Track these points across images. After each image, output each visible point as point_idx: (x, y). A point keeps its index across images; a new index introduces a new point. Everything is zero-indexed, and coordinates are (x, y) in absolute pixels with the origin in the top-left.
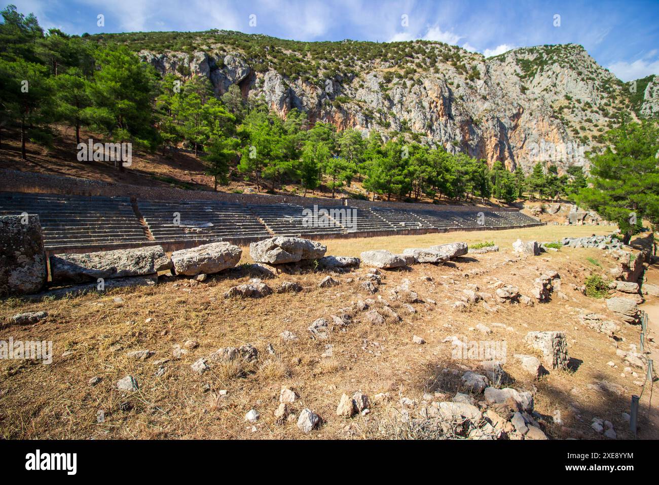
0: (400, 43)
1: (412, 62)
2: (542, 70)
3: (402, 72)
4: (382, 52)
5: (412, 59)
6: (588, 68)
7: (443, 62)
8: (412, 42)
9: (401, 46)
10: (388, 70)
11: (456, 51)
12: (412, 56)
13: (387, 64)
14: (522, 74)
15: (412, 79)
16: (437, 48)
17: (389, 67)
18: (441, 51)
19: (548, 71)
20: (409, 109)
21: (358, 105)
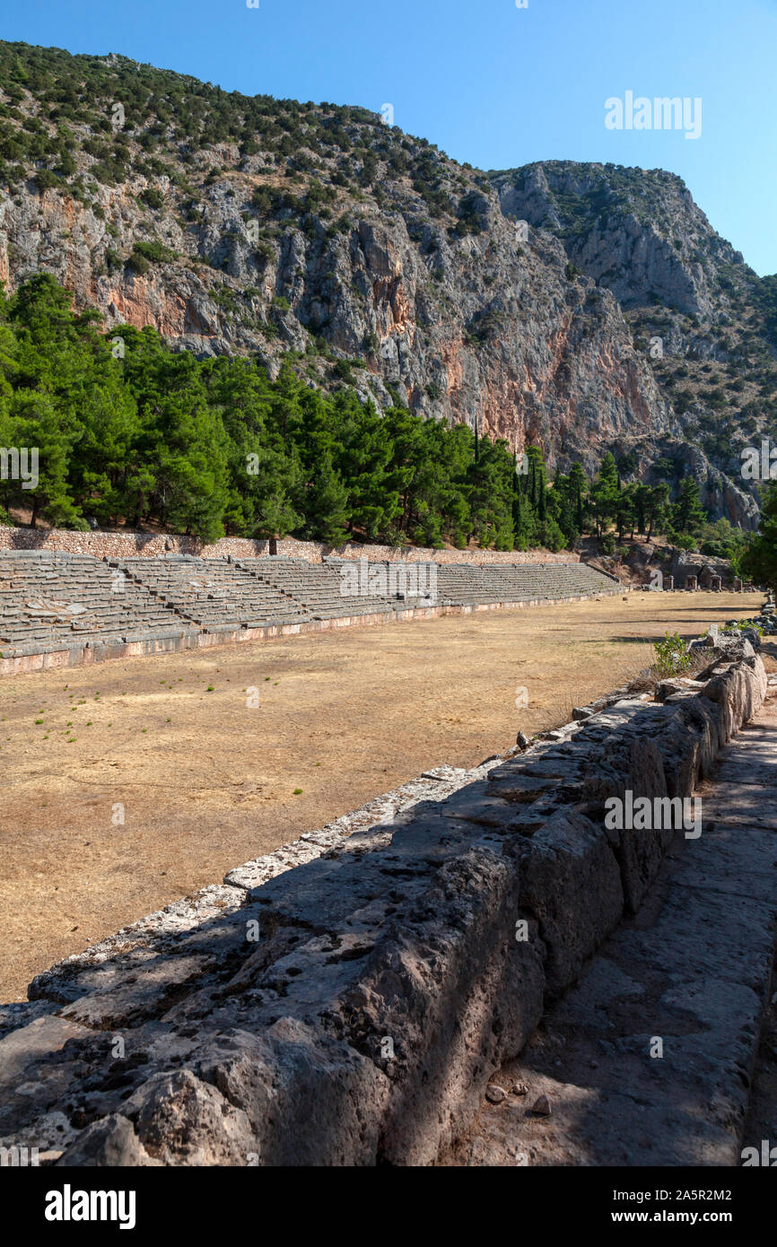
0: (281, 104)
1: (323, 167)
2: (603, 225)
3: (298, 191)
4: (236, 120)
5: (314, 156)
6: (691, 232)
7: (394, 178)
8: (309, 106)
9: (284, 114)
10: (260, 181)
11: (420, 150)
12: (313, 147)
13: (257, 160)
14: (559, 226)
15: (324, 215)
16: (375, 137)
17: (261, 172)
18: (383, 147)
19: (615, 229)
20: (324, 293)
21: (194, 270)
